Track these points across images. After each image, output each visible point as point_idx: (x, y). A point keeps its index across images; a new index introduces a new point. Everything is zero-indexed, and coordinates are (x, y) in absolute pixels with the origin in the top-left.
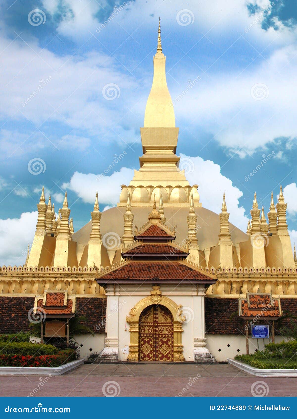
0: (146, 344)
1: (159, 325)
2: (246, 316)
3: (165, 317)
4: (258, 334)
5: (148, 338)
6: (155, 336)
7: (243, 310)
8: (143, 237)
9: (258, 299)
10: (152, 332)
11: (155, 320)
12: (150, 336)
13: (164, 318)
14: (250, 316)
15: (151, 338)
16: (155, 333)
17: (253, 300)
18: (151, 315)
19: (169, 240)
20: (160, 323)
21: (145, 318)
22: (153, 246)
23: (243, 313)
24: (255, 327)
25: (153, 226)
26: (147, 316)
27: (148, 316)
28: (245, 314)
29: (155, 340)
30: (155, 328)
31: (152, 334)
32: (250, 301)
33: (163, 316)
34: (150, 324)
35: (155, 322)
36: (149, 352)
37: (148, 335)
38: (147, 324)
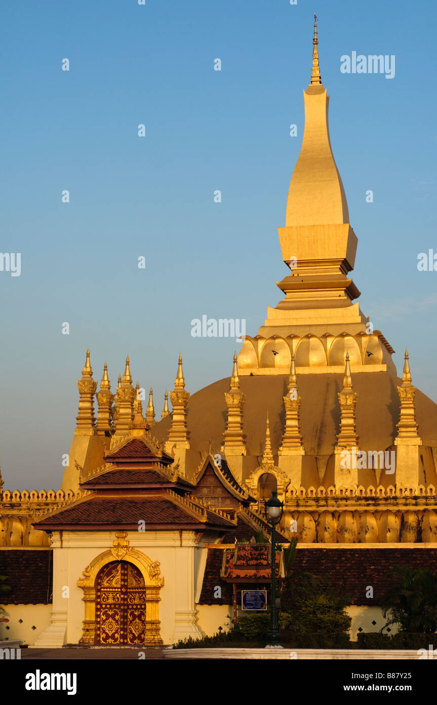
0: (110, 619)
1: (129, 590)
2: (229, 578)
3: (137, 579)
4: (251, 604)
5: (112, 610)
6: (122, 607)
7: (226, 568)
8: (114, 458)
9: (250, 553)
10: (118, 601)
11: (123, 583)
12: (115, 608)
13: (136, 581)
14: (235, 577)
15: (117, 610)
16: (122, 602)
17: (243, 553)
18: (118, 576)
19: (154, 462)
20: (130, 589)
21: (109, 580)
22: (129, 472)
23: (225, 574)
24: (247, 593)
25: (134, 441)
26: (112, 577)
27: (114, 577)
28: (229, 575)
29: (122, 614)
30: (122, 596)
31: (119, 604)
32: (238, 556)
33: (135, 577)
34: (117, 590)
35: (122, 586)
36: (113, 632)
37: (113, 606)
38: (111, 590)
